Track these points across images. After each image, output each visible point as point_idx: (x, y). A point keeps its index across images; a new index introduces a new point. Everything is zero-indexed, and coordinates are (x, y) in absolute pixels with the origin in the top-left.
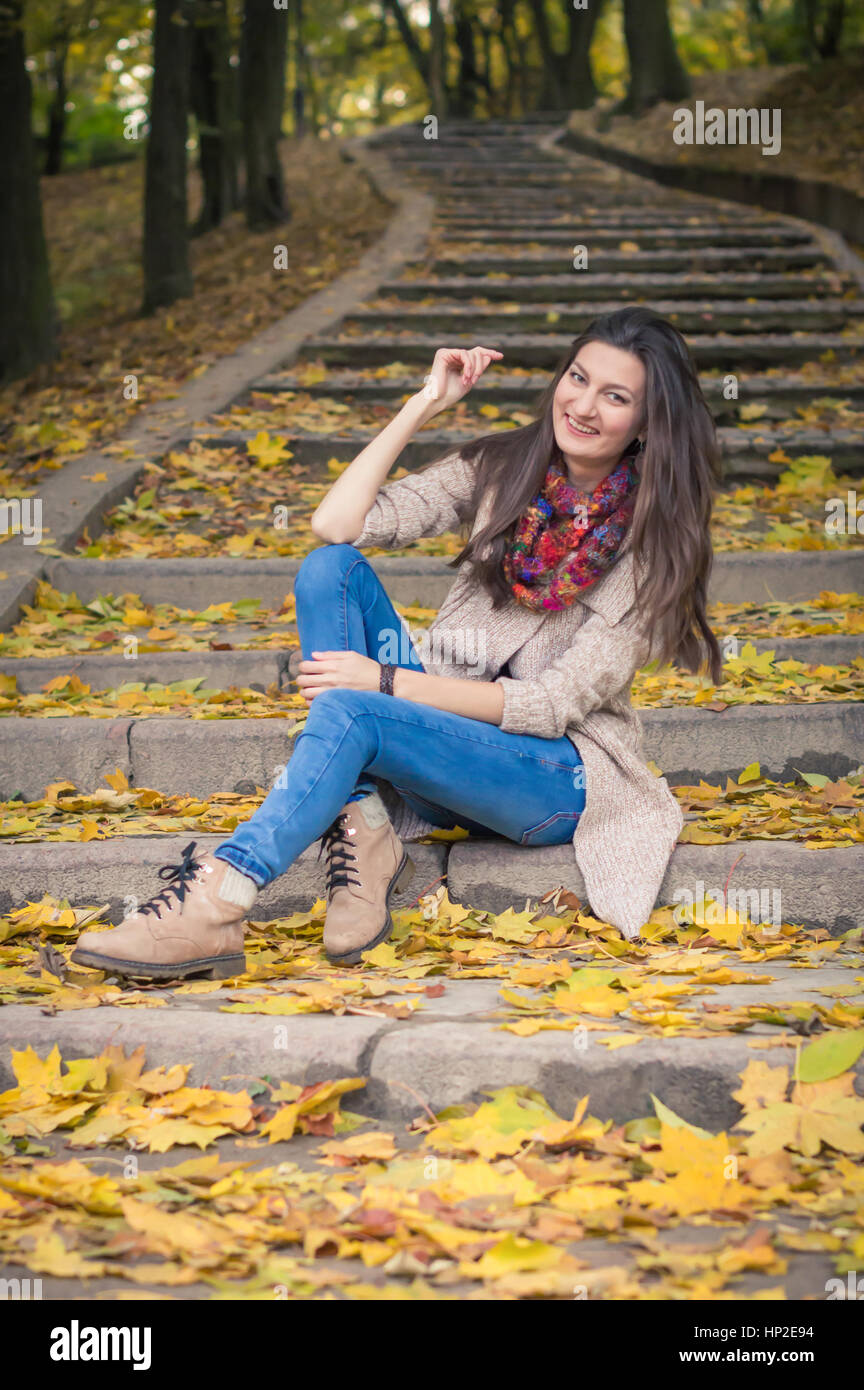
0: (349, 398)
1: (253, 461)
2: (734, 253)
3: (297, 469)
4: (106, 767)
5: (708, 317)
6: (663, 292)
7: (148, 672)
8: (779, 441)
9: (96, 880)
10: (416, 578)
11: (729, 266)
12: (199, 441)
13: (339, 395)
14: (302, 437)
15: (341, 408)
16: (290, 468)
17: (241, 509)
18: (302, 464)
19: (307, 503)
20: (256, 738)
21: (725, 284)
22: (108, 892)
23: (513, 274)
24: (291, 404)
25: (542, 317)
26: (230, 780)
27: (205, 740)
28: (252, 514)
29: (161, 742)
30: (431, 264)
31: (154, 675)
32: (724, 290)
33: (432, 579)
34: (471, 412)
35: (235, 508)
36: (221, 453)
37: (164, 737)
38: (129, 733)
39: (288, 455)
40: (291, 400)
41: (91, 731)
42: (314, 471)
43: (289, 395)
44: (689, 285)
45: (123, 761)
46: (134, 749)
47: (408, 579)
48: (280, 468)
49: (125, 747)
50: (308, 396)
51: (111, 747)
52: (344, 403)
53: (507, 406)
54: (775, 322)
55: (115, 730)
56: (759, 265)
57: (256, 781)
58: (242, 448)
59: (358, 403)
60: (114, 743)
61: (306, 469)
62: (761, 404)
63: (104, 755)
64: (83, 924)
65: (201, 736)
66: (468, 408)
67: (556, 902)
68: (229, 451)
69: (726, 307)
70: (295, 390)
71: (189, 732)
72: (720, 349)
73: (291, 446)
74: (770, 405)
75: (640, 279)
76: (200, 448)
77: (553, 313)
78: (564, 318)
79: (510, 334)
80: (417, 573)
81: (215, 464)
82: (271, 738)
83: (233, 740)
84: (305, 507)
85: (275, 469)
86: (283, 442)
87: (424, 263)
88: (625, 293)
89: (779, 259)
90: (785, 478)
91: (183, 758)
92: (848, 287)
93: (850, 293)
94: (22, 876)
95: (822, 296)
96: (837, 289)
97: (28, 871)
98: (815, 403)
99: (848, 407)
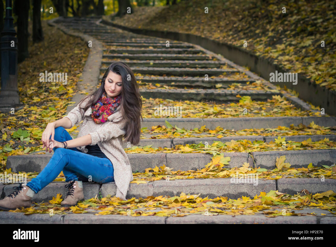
2: (180, 50)
4: (160, 164)
5: (188, 64)
6: (170, 58)
8: (238, 92)
9: (194, 189)
10: (183, 123)
11: (179, 53)
20: (197, 158)
21: (184, 57)
22: (197, 192)
23: (129, 53)
25: (149, 63)
26: (190, 167)
27: (185, 158)
29: (174, 158)
30: (109, 51)
32: (185, 58)
33: (187, 123)
37: (174, 157)
38: (166, 156)
41: (156, 156)
44: (176, 57)
45: (164, 163)
46: (168, 160)
47: (181, 123)
49: (165, 160)
53: (161, 84)
54: (204, 66)
55: (162, 156)
56: (186, 53)
57: (197, 168)
60: (162, 159)
62: (220, 84)
63: (159, 162)
64: (196, 198)
65: (183, 157)
66: (152, 84)
67: (304, 192)
69: (191, 62)
71: (180, 156)
72: (199, 71)
74: (223, 84)
75: (164, 55)
77: (152, 62)
78: (154, 64)
79: (143, 67)
80: (184, 121)
82: (201, 158)
83: (191, 158)
87: (107, 50)
88: (161, 58)
89: (191, 51)
90: (240, 101)
91: (179, 162)
92: (213, 58)
93: (215, 59)
94: (176, 188)
95: (207, 60)
96: (211, 58)
97: (178, 187)
98: (233, 84)
99: (241, 85)
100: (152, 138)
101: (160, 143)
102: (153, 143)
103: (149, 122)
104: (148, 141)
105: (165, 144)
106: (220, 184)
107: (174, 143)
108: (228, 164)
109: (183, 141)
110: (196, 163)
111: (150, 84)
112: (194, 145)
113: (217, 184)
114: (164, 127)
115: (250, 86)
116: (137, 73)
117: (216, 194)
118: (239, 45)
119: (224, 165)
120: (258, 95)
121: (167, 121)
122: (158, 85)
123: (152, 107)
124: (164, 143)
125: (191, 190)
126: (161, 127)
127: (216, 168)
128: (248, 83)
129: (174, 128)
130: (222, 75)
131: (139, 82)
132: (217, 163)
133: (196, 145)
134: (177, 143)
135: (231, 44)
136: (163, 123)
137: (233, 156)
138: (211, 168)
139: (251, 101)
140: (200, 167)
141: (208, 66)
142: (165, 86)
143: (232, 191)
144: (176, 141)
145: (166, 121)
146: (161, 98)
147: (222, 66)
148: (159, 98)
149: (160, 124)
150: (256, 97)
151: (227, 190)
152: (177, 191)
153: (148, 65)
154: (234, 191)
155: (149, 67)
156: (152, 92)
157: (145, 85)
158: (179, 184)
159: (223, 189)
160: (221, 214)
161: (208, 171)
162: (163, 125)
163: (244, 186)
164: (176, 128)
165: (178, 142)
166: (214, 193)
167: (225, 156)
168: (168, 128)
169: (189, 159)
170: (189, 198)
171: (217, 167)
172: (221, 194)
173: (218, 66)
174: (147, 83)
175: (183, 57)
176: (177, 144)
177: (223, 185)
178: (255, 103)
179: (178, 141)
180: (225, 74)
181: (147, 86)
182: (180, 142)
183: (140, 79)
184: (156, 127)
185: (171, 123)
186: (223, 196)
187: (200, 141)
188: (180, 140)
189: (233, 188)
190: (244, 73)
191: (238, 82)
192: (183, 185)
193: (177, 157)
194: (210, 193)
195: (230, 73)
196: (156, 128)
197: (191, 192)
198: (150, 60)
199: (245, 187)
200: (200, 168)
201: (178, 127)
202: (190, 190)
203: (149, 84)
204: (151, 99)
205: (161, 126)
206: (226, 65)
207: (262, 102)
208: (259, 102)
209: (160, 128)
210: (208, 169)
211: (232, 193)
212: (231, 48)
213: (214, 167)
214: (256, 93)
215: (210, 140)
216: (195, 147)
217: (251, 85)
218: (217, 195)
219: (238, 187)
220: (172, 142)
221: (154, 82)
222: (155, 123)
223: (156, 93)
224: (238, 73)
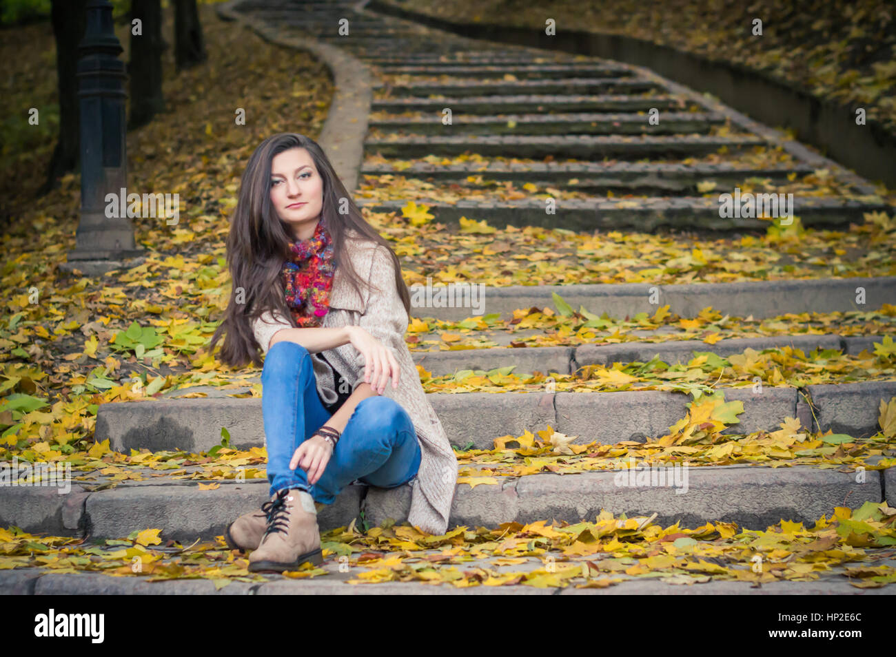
0: (430, 179)
1: (407, 221)
2: (594, 82)
3: (439, 226)
4: (538, 425)
5: (616, 124)
6: (565, 108)
7: (474, 363)
10: (604, 298)
11: (592, 91)
12: (368, 208)
13: (423, 176)
14: (439, 205)
15: (428, 186)
16: (433, 226)
17: (430, 253)
18: (442, 223)
19: (469, 249)
20: (645, 404)
21: (607, 102)
22: (646, 507)
23: (446, 95)
24: (392, 183)
25: (504, 124)
26: (626, 433)
27: (609, 406)
28: (438, 257)
29: (577, 408)
30: (389, 91)
31: (478, 365)
32: (607, 107)
33: (616, 298)
34: (516, 188)
35: (425, 253)
36: (387, 216)
37: (580, 404)
38: (554, 402)
39: (431, 217)
40: (391, 180)
41: (526, 401)
42: (450, 228)
43: (389, 177)
44: (582, 103)
45: (550, 420)
46: (559, 413)
47: (599, 299)
48: (428, 225)
49: (553, 411)
50: (403, 177)
51: (542, 411)
52: (427, 182)
53: (540, 184)
55: (544, 400)
56: (611, 90)
57: (645, 433)
58: (399, 212)
59: (440, 182)
60: (544, 409)
61: (444, 226)
62: (710, 182)
63: (536, 417)
64: (643, 527)
65: (606, 403)
66: (514, 185)
68: (392, 214)
69: (627, 117)
70: (392, 174)
71: (597, 401)
73: (432, 211)
74: (718, 182)
75: (548, 99)
76: (369, 213)
77: (512, 121)
78: (519, 125)
79: (487, 136)
80: (606, 295)
81: (384, 224)
82: (656, 404)
83: (629, 406)
84: (470, 252)
85: (425, 227)
86: (427, 209)
87: (386, 88)
88: (540, 109)
90: (770, 230)
91: (593, 418)
92: (689, 104)
93: (693, 108)
94: (585, 497)
95: (673, 110)
96: (682, 105)
97: (590, 493)
98: (747, 181)
99: (771, 184)
100: (515, 346)
101: (537, 359)
102: (517, 360)
103: (505, 299)
104: (503, 356)
105: (551, 363)
106: (715, 484)
107: (579, 359)
108: (737, 421)
109: (604, 353)
110: (644, 420)
111: (509, 184)
112: (636, 364)
113: (705, 484)
114: (548, 312)
115: (798, 185)
116: (471, 154)
117: (703, 514)
118: (764, 65)
119: (726, 425)
120: (822, 211)
121: (557, 293)
122: (532, 187)
123: (514, 253)
124: (551, 360)
125: (630, 503)
126: (540, 312)
127: (701, 435)
128: (792, 177)
129: (577, 316)
130: (716, 153)
131: (476, 178)
132: (704, 419)
133: (643, 365)
134: (585, 358)
135: (740, 64)
136: (546, 300)
137: (753, 399)
138: (687, 436)
139: (802, 229)
140: (654, 433)
141: (674, 128)
142: (550, 190)
143: (751, 504)
144: (583, 354)
145: (555, 295)
146: (540, 226)
147: (714, 127)
148: (535, 225)
149: (538, 302)
150: (817, 218)
151: (735, 501)
152: (589, 507)
153: (501, 128)
154: (757, 506)
155: (503, 134)
156: (514, 210)
157: (493, 187)
158: (593, 485)
159: (724, 501)
160: (719, 580)
161: (679, 442)
162: (546, 305)
163: (786, 491)
164: (584, 313)
165: (591, 357)
166: (698, 512)
167: (727, 400)
168: (560, 314)
169: (622, 408)
170: (623, 526)
171: (706, 430)
172: (719, 513)
173: (705, 126)
174: (499, 183)
175: (602, 104)
176: (586, 362)
177: (724, 487)
178: (815, 237)
179: (588, 352)
180: (724, 150)
181: (499, 192)
182: (596, 357)
183: (480, 170)
184: (525, 313)
185: (570, 299)
186: (722, 519)
187: (654, 351)
188: (596, 352)
189: (754, 495)
190: (779, 148)
191: (762, 174)
192: (606, 490)
193: (587, 402)
194: (687, 511)
195: (739, 147)
196: (526, 316)
197: (630, 509)
198: (508, 113)
199: (788, 492)
200: (655, 436)
201: (589, 312)
202: (626, 504)
203: (504, 186)
204: (510, 228)
205: (539, 308)
206: (728, 124)
207: (835, 234)
208: (825, 234)
209: (537, 315)
210: (678, 439)
211: (751, 511)
212: (740, 74)
213: (697, 432)
214: (817, 206)
215: (684, 351)
216: (639, 370)
217: (802, 182)
218: (706, 518)
219: (768, 494)
220: (572, 357)
221: (519, 179)
222: (521, 300)
223: (526, 210)
224: (763, 149)
